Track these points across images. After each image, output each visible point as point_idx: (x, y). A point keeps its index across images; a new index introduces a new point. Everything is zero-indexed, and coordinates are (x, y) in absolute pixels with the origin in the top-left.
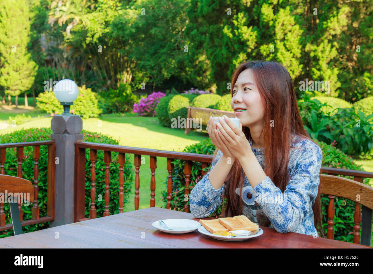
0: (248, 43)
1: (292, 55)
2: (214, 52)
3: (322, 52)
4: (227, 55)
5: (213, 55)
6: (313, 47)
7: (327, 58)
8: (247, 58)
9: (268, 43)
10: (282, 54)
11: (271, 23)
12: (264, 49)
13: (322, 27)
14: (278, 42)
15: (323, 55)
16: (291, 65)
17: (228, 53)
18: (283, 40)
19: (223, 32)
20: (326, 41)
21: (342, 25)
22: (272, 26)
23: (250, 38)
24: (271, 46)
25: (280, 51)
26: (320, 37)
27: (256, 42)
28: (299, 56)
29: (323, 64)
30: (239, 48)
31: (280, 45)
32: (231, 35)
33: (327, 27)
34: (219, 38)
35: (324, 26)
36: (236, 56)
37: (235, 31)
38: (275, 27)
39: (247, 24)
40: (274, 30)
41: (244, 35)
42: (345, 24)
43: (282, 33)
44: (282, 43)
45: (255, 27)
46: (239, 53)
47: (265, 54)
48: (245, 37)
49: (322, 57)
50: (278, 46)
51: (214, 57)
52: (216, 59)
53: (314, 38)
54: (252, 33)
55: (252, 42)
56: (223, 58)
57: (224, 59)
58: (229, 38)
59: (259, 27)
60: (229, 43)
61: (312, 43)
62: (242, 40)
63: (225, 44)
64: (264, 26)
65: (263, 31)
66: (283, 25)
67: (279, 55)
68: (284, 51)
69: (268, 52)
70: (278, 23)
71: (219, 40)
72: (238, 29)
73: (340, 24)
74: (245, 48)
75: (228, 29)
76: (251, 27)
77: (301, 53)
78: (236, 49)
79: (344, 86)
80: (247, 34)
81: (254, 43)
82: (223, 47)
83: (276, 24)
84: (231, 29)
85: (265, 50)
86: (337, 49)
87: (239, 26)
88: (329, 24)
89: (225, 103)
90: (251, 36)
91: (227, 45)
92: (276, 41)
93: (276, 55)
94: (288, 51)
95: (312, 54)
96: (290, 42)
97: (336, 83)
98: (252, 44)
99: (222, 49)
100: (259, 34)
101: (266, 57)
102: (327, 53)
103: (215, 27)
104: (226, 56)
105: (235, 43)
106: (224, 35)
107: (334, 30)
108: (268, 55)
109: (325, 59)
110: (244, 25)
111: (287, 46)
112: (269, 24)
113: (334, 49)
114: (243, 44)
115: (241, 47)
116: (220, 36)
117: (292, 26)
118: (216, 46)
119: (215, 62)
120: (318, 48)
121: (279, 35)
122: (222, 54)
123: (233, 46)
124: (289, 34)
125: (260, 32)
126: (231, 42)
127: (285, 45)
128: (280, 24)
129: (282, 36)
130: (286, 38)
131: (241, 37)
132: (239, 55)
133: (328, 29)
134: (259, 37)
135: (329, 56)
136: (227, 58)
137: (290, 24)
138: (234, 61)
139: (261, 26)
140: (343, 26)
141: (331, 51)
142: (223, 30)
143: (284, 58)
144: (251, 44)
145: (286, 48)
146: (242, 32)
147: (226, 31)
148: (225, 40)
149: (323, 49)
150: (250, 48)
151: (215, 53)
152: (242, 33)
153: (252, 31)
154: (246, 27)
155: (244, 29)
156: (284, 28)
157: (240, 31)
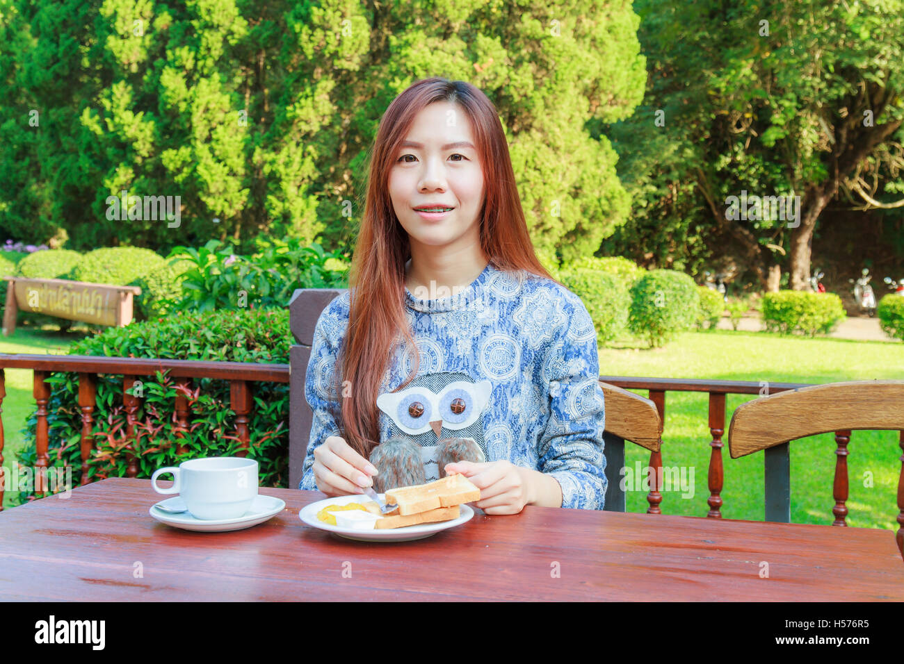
0: (136, 145)
1: (226, 170)
2: (59, 164)
3: (287, 165)
4: (91, 168)
5: (59, 171)
6: (270, 156)
7: (296, 176)
8: (133, 176)
9: (176, 147)
10: (207, 167)
11: (183, 107)
12: (170, 158)
13: (285, 116)
14: (199, 145)
15: (289, 170)
16: (225, 191)
17: (93, 166)
18: (209, 140)
19: (80, 124)
20: (293, 144)
21: (321, 113)
22: (184, 113)
23: (140, 136)
24: (185, 152)
25: (203, 161)
26: (281, 137)
27: (153, 144)
28: (241, 171)
29: (290, 188)
30: (115, 155)
31: (202, 150)
32: (98, 130)
33: (294, 118)
34: (69, 135)
35: (289, 115)
36: (111, 172)
37: (108, 120)
38: (190, 114)
39: (131, 107)
40: (189, 120)
41: (126, 128)
42: (327, 112)
43: (206, 126)
44: (207, 146)
45: (149, 114)
46: (118, 165)
47: (171, 167)
48: (130, 132)
49: (287, 175)
50: (198, 153)
51: (61, 174)
52: (64, 178)
53: (269, 138)
54: (143, 126)
55: (144, 144)
56: (81, 176)
57: (84, 179)
58: (94, 134)
59: (156, 114)
60: (95, 145)
61: (265, 147)
62: (123, 138)
63: (84, 147)
64: (167, 112)
65: (167, 121)
66: (207, 110)
67: (201, 169)
68: (211, 162)
69: (179, 164)
70: (197, 107)
71: (70, 139)
72: (112, 116)
73: (318, 112)
74: (129, 155)
75: (92, 116)
76: (141, 114)
77: (246, 168)
78: (110, 157)
79: (330, 230)
80: (133, 126)
81: (148, 146)
82: (81, 154)
83: (194, 109)
84: (97, 117)
85: (171, 161)
86: (313, 160)
87: (114, 110)
88: (298, 112)
89: (92, 266)
90: (141, 131)
91: (89, 148)
92: (193, 142)
93: (195, 170)
94: (219, 161)
95: (267, 169)
96: (223, 144)
97: (314, 224)
98: (143, 148)
99: (79, 156)
100: (158, 128)
101: (174, 174)
102: (296, 166)
103: (63, 111)
104: (87, 171)
105: (107, 146)
106: (81, 129)
107: (307, 122)
108: (179, 171)
109: (292, 178)
110: (126, 109)
111: (217, 153)
112: (178, 107)
113: (308, 159)
114: (124, 148)
115: (121, 152)
116: (73, 131)
117: (226, 113)
118: (64, 152)
119: (63, 184)
120: (278, 156)
121: (200, 130)
122: (80, 168)
123: (103, 152)
124: (220, 129)
125: (160, 124)
126: (99, 143)
127: (212, 150)
128: (202, 108)
129: (206, 134)
130: (214, 136)
131: (119, 133)
132: (117, 170)
133: (296, 120)
134: (158, 133)
135: (300, 173)
136: (91, 176)
137: (221, 109)
138: (107, 183)
139: (161, 112)
140: (324, 116)
141: (302, 163)
142: (81, 119)
143: (212, 175)
144: (142, 146)
145: (214, 156)
146: (122, 122)
147: (88, 120)
148: (85, 139)
149: (287, 159)
150: (140, 155)
151: (63, 166)
152: (123, 125)
153: (142, 121)
154: (130, 114)
155: (127, 117)
156: (209, 115)
157: (117, 120)
